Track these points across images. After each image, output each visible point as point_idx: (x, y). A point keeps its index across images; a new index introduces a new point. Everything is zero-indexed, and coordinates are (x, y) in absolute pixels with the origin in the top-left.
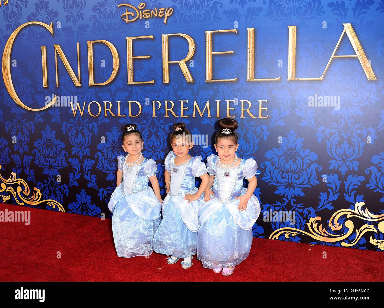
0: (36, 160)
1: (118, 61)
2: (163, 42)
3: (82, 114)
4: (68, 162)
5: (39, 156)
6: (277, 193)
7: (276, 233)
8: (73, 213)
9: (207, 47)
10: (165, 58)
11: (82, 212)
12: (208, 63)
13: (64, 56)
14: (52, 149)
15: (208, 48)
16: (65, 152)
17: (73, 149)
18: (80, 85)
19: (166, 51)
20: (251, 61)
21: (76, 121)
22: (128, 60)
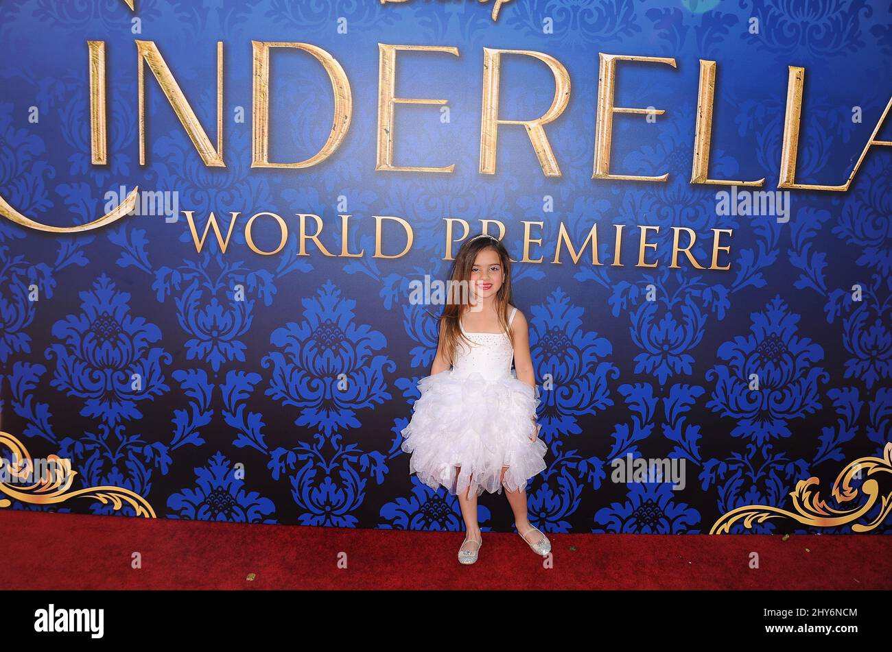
0: (58, 376)
1: (351, 106)
2: (485, 68)
3: (224, 247)
4: (169, 381)
5: (70, 365)
6: (735, 433)
7: (726, 520)
8: (182, 518)
9: (603, 94)
10: (489, 111)
11: (214, 516)
12: (602, 133)
13: (171, 78)
14: (114, 345)
15: (605, 95)
16: (162, 354)
17: (191, 343)
18: (223, 165)
19: (492, 93)
20: (703, 136)
21: (205, 266)
22: (380, 105)
